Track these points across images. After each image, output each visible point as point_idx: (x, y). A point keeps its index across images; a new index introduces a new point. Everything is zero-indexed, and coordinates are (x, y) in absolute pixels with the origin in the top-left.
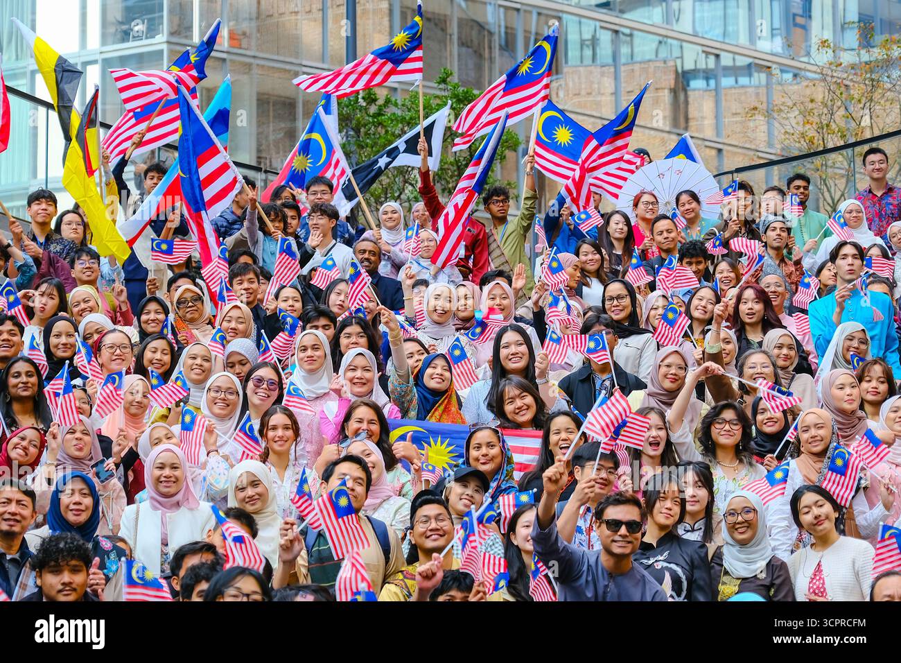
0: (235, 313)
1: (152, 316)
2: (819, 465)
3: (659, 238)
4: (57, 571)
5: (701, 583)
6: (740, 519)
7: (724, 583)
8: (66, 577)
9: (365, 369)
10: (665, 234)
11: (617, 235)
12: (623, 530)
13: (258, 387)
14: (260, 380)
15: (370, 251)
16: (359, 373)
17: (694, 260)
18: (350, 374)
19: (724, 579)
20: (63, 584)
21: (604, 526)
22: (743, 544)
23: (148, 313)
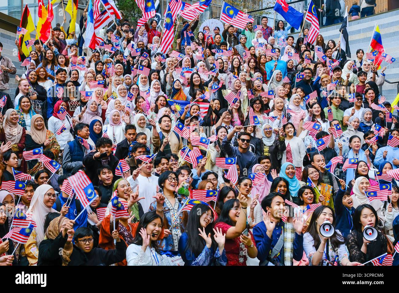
0: (119, 67)
1: (100, 66)
2: (280, 113)
3: (216, 39)
4: (104, 147)
5: (259, 149)
6: (268, 130)
7: (265, 148)
8: (107, 149)
9: (158, 85)
10: (218, 39)
11: (201, 38)
12: (245, 142)
13: (133, 91)
14: (134, 89)
15: (142, 44)
16: (156, 86)
17: (224, 46)
18: (154, 86)
19: (265, 147)
20: (106, 150)
21: (240, 140)
22: (268, 137)
23: (99, 65)
